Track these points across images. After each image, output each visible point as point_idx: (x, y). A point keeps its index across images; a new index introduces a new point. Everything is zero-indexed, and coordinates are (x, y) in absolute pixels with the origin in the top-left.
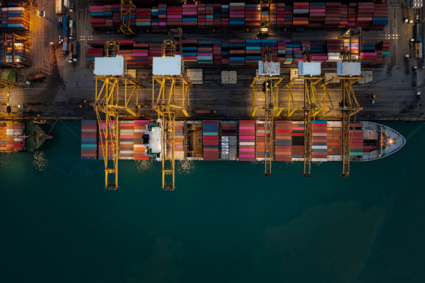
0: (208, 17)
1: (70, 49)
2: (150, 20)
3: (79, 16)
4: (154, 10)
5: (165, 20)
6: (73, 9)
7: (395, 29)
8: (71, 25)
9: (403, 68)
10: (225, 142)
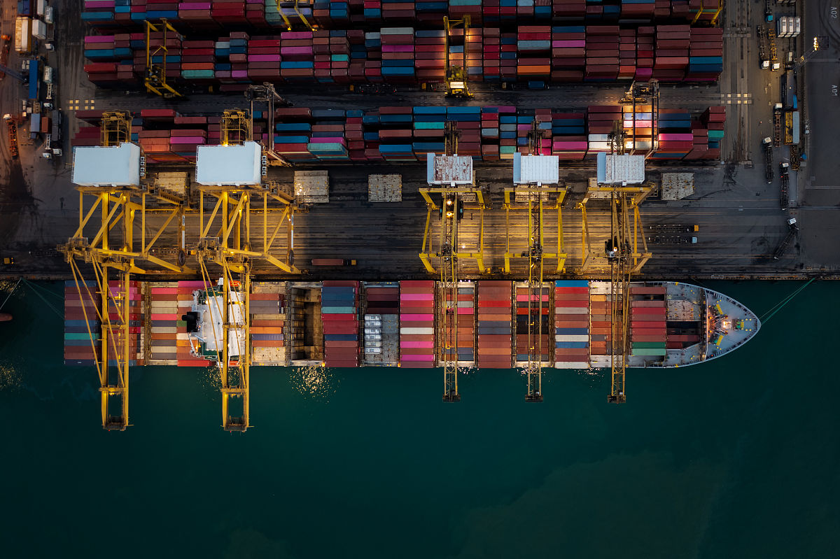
0: (335, 58)
1: (45, 129)
2: (212, 65)
3: (67, 58)
4: (221, 45)
5: (244, 65)
6: (54, 43)
7: (743, 83)
8: (47, 77)
9: (759, 167)
10: (373, 328)
